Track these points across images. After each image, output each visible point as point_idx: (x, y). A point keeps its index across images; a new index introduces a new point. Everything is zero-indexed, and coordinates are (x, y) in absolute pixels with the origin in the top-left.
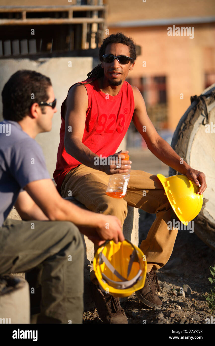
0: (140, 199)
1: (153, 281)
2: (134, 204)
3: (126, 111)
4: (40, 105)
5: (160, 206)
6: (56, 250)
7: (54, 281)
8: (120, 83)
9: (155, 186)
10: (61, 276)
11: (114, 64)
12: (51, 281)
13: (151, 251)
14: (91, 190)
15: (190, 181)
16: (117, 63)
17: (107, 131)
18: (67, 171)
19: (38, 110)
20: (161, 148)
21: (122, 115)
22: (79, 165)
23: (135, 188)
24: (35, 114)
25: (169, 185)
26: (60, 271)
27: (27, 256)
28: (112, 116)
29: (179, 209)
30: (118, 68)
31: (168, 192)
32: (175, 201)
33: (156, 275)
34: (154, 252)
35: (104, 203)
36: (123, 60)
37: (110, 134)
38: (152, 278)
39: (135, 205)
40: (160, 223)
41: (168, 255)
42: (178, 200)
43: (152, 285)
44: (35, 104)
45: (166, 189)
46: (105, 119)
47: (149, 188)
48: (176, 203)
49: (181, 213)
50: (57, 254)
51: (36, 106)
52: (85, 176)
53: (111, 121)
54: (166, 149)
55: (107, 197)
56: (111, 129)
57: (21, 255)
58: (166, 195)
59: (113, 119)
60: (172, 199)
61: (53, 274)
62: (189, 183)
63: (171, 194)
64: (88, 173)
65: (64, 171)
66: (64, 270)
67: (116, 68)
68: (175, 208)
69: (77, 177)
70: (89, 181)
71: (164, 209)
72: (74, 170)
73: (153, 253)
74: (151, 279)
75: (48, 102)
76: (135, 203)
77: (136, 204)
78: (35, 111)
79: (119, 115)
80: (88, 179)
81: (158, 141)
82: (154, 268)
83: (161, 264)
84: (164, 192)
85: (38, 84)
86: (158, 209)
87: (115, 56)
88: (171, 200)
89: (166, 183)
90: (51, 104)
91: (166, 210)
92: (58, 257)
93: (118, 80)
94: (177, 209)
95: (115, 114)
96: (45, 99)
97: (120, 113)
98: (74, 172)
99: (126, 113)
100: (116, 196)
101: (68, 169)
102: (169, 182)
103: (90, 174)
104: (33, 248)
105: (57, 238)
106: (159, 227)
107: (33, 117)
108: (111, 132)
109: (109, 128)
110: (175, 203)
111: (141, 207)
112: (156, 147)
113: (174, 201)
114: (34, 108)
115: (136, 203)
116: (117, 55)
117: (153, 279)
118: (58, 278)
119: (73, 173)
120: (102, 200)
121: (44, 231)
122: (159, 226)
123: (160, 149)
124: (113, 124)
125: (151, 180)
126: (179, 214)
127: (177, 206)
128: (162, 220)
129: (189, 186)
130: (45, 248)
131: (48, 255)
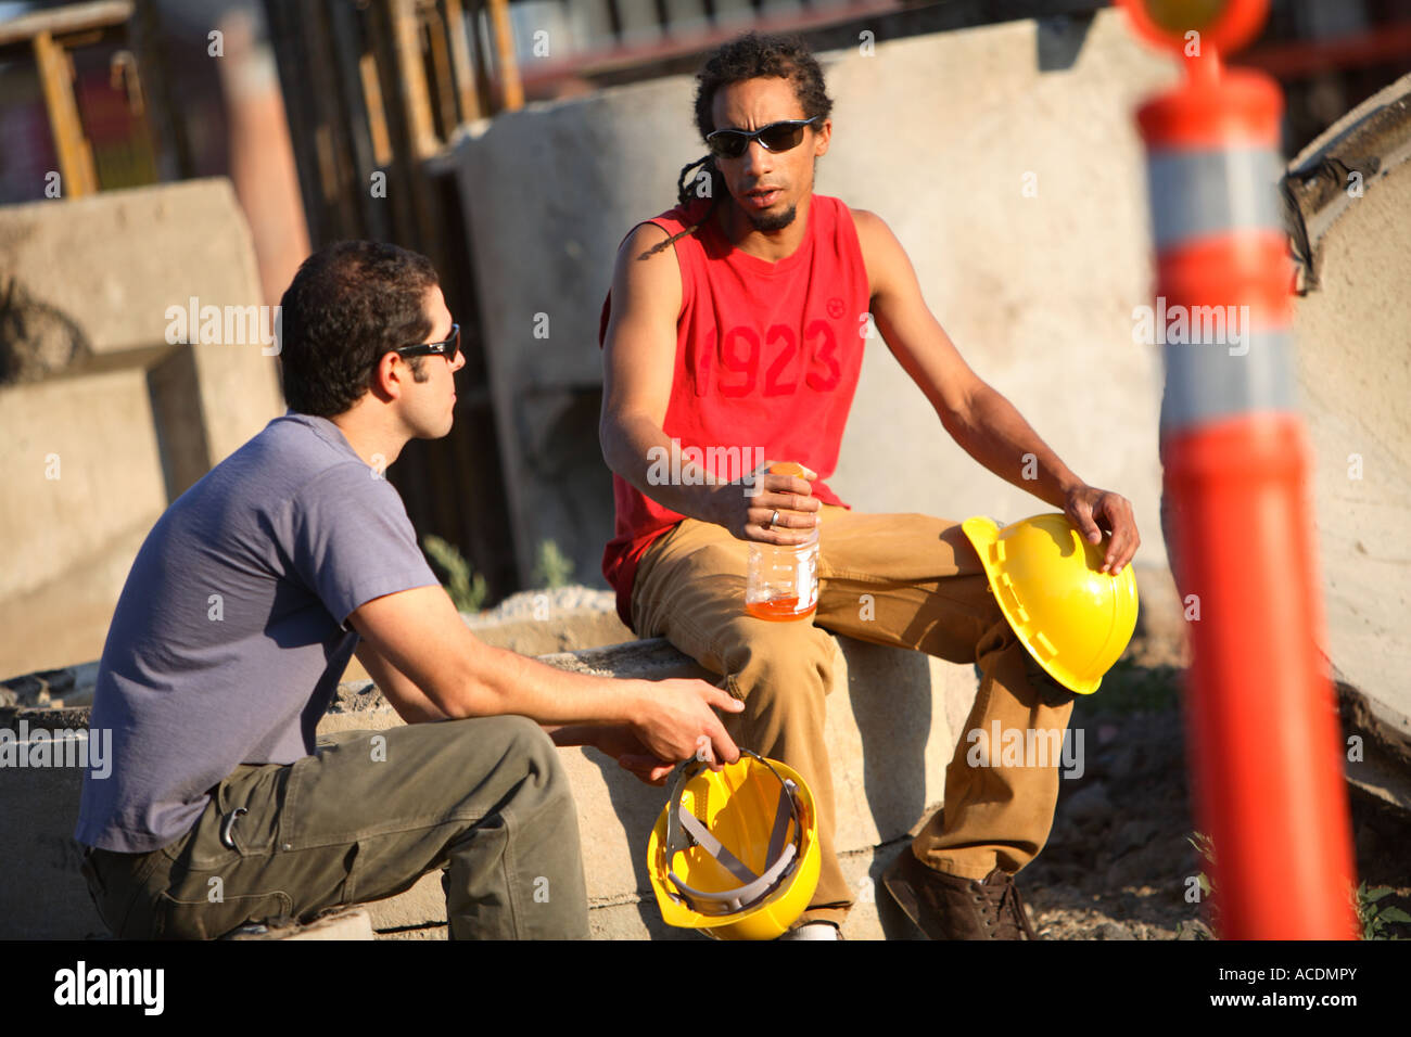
0: (912, 617)
1: (1000, 907)
2: (894, 639)
3: (835, 308)
4: (404, 356)
5: (985, 632)
6: (477, 811)
7: (482, 909)
8: (790, 216)
9: (956, 564)
10: (502, 892)
11: (751, 161)
12: (475, 914)
13: (978, 801)
14: (703, 604)
15: (1074, 533)
16: (761, 154)
17: (772, 390)
18: (644, 546)
19: (402, 370)
20: (980, 423)
21: (820, 326)
22: (678, 524)
23: (888, 579)
24: (392, 388)
25: (1002, 556)
26: (496, 873)
27: (385, 838)
28: (776, 332)
29: (1041, 636)
30: (768, 172)
31: (1000, 580)
32: (1027, 612)
33: (1013, 890)
34: (986, 802)
35: (740, 645)
36: (780, 137)
37: (784, 401)
38: (998, 896)
39: (898, 638)
40: (989, 696)
41: (1043, 810)
42: (1035, 606)
43: (998, 925)
44: (390, 356)
45: (992, 572)
46: (749, 347)
47: (935, 574)
48: (1030, 617)
49: (1054, 651)
50: (479, 823)
51: (393, 361)
52: (691, 558)
53: (778, 353)
54: (995, 426)
55: (748, 623)
56: (784, 378)
57: (364, 839)
58: (992, 594)
59: (782, 343)
60: (1013, 605)
61: (475, 889)
62: (1071, 539)
63: (1008, 587)
64: (702, 546)
65: (632, 547)
66: (510, 872)
67: (761, 172)
68: (1030, 636)
69: (670, 563)
70: (700, 574)
71: (997, 645)
72: (664, 540)
73: (983, 805)
74: (993, 901)
75: (430, 341)
76: (897, 633)
77: (902, 637)
78: (393, 376)
79: (807, 325)
80: (697, 567)
81: (970, 400)
82: (1004, 862)
83: (1026, 846)
84: (987, 583)
85: (390, 287)
86: (978, 646)
87: (749, 130)
88: (1010, 609)
89: (993, 550)
90: (441, 348)
91: (1004, 644)
92: (482, 831)
93: (779, 211)
94: (1034, 640)
95: (793, 328)
96: (421, 333)
97: (810, 319)
98: (666, 545)
99: (835, 314)
100: (775, 614)
101: (645, 539)
102: (1006, 544)
103: (707, 547)
104: (401, 813)
105: (475, 772)
106: (988, 711)
107: (386, 397)
108: (789, 389)
109: (775, 378)
110: (1025, 617)
111: (919, 644)
112: (965, 423)
113: (1022, 611)
114: (386, 368)
115: (902, 633)
116: (753, 129)
117: (1003, 901)
118: (491, 900)
119: (662, 550)
120: (735, 636)
121: (431, 755)
122: (985, 708)
123: (978, 429)
124: (789, 359)
125: (943, 543)
126: (1047, 656)
127: (1034, 627)
128: (995, 683)
129: (1068, 549)
130: (443, 807)
131: (452, 830)
